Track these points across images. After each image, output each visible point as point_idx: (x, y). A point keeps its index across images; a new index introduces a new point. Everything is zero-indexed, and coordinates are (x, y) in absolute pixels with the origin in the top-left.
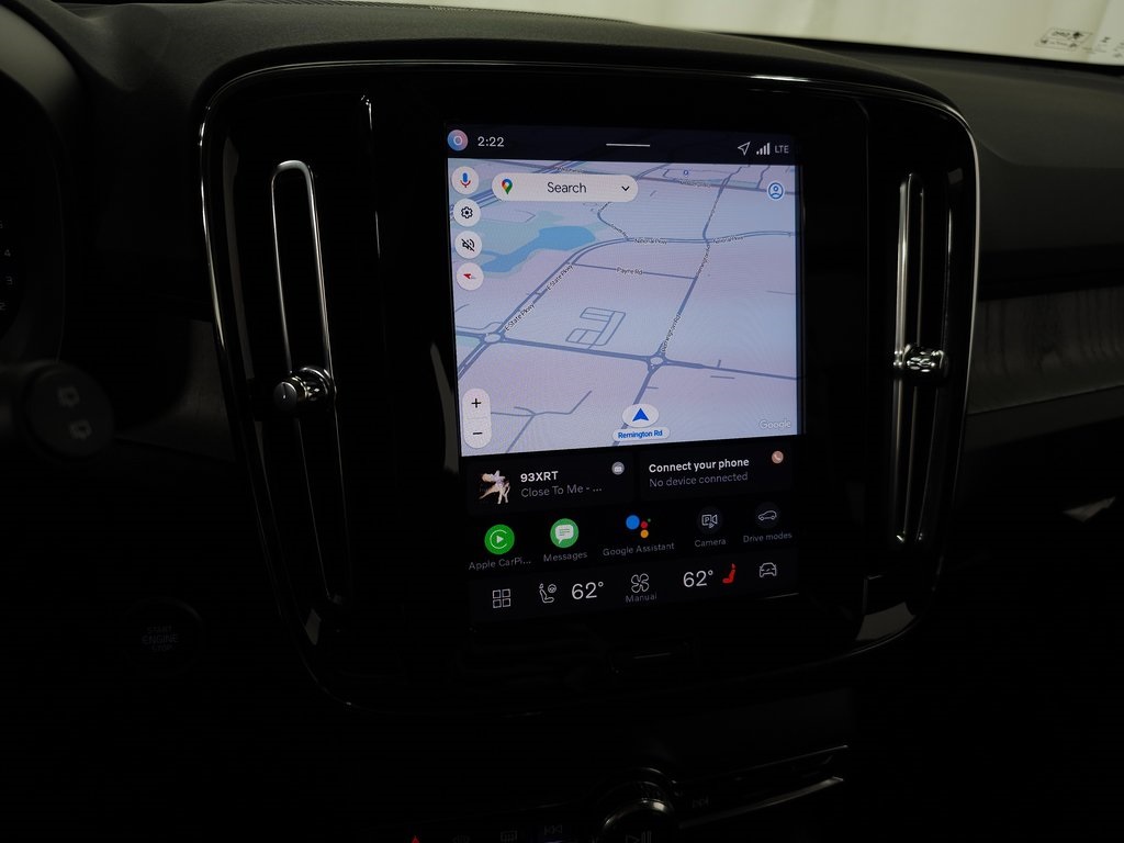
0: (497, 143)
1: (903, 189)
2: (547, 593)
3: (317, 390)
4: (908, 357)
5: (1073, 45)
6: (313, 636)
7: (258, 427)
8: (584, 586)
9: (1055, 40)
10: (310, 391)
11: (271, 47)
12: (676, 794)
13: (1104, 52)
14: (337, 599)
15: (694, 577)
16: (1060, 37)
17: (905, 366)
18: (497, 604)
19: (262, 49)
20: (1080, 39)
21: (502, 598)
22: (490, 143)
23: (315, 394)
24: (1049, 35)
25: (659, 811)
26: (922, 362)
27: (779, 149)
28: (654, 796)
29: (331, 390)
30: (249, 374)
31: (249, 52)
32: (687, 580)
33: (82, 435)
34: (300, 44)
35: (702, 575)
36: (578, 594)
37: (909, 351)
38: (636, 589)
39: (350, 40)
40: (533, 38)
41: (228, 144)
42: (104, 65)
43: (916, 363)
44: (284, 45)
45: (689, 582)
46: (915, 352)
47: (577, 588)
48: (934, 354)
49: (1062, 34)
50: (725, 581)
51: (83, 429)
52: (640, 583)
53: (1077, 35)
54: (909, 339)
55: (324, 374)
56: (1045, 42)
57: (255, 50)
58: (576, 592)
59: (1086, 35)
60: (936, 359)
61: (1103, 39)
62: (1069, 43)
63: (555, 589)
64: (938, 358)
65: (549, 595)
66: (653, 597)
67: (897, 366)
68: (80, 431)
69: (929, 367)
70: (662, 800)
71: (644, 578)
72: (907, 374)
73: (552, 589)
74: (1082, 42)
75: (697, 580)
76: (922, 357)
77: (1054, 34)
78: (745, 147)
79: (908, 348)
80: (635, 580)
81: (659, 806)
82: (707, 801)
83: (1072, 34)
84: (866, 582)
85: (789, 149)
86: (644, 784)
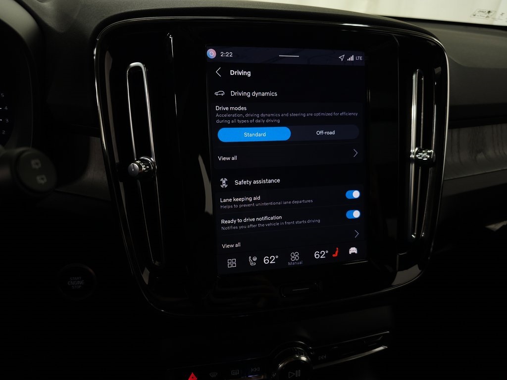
0: (229, 55)
1: (414, 76)
2: (253, 261)
3: (148, 167)
4: (417, 153)
6: (146, 280)
7: (121, 184)
8: (269, 258)
9: (479, 15)
10: (145, 167)
11: (127, 11)
12: (312, 353)
13: (502, 20)
14: (157, 263)
15: (319, 254)
17: (416, 157)
18: (230, 265)
19: (123, 12)
21: (232, 263)
22: (226, 55)
23: (147, 169)
24: (477, 12)
25: (303, 361)
26: (424, 156)
27: (358, 58)
28: (301, 354)
29: (154, 167)
30: (117, 161)
32: (316, 255)
33: (42, 182)
34: (140, 9)
35: (323, 253)
36: (266, 261)
37: (417, 151)
38: (293, 259)
39: (162, 7)
40: (246, 7)
41: (107, 54)
43: (421, 156)
44: (133, 10)
45: (317, 256)
46: (420, 151)
47: (266, 258)
48: (429, 151)
49: (483, 12)
50: (334, 255)
51: (42, 179)
52: (295, 256)
53: (489, 12)
54: (417, 145)
55: (151, 160)
56: (475, 15)
57: (119, 12)
58: (266, 260)
59: (493, 12)
60: (430, 154)
61: (501, 14)
62: (486, 16)
63: (256, 259)
64: (431, 153)
65: (254, 261)
66: (301, 263)
67: (412, 158)
68: (41, 180)
69: (427, 158)
70: (305, 356)
71: (297, 254)
72: (416, 161)
73: (255, 259)
74: (492, 15)
75: (321, 255)
76: (424, 153)
77: (479, 12)
78: (342, 57)
79: (417, 149)
80: (293, 255)
81: (304, 358)
82: (325, 357)
83: (487, 11)
84: (398, 256)
85: (362, 58)
86: (297, 349)
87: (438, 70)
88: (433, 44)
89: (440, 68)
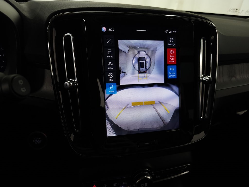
0: (113, 30)
1: (201, 40)
3: (73, 84)
4: (203, 77)
5: (236, 12)
7: (60, 92)
10: (72, 84)
11: (63, 8)
12: (152, 175)
13: (243, 13)
14: (77, 131)
16: (233, 10)
17: (202, 79)
19: (61, 9)
20: (237, 10)
22: (111, 30)
23: (73, 85)
24: (231, 9)
25: (149, 179)
26: (207, 78)
27: (174, 32)
28: (148, 175)
29: (76, 84)
30: (58, 81)
31: (58, 10)
33: (24, 91)
34: (70, 8)
39: (80, 7)
40: (120, 7)
41: (54, 29)
42: (26, 13)
43: (205, 79)
44: (66, 8)
48: (209, 76)
51: (24, 89)
53: (237, 9)
54: (203, 73)
55: (75, 81)
56: (230, 11)
57: (60, 9)
59: (239, 9)
60: (209, 78)
61: (242, 10)
62: (235, 11)
68: (23, 90)
70: (150, 176)
72: (203, 81)
74: (238, 11)
76: (206, 77)
77: (232, 9)
78: (167, 31)
79: (203, 75)
81: (149, 177)
82: (159, 177)
83: (236, 9)
84: (194, 127)
85: (176, 32)
86: (145, 173)
87: (213, 37)
88: (210, 25)
89: (213, 36)
